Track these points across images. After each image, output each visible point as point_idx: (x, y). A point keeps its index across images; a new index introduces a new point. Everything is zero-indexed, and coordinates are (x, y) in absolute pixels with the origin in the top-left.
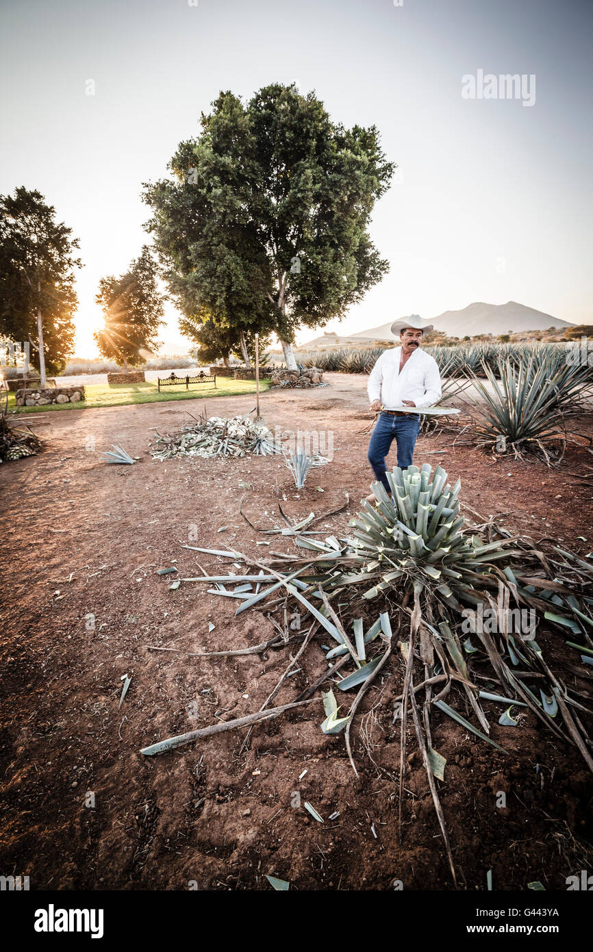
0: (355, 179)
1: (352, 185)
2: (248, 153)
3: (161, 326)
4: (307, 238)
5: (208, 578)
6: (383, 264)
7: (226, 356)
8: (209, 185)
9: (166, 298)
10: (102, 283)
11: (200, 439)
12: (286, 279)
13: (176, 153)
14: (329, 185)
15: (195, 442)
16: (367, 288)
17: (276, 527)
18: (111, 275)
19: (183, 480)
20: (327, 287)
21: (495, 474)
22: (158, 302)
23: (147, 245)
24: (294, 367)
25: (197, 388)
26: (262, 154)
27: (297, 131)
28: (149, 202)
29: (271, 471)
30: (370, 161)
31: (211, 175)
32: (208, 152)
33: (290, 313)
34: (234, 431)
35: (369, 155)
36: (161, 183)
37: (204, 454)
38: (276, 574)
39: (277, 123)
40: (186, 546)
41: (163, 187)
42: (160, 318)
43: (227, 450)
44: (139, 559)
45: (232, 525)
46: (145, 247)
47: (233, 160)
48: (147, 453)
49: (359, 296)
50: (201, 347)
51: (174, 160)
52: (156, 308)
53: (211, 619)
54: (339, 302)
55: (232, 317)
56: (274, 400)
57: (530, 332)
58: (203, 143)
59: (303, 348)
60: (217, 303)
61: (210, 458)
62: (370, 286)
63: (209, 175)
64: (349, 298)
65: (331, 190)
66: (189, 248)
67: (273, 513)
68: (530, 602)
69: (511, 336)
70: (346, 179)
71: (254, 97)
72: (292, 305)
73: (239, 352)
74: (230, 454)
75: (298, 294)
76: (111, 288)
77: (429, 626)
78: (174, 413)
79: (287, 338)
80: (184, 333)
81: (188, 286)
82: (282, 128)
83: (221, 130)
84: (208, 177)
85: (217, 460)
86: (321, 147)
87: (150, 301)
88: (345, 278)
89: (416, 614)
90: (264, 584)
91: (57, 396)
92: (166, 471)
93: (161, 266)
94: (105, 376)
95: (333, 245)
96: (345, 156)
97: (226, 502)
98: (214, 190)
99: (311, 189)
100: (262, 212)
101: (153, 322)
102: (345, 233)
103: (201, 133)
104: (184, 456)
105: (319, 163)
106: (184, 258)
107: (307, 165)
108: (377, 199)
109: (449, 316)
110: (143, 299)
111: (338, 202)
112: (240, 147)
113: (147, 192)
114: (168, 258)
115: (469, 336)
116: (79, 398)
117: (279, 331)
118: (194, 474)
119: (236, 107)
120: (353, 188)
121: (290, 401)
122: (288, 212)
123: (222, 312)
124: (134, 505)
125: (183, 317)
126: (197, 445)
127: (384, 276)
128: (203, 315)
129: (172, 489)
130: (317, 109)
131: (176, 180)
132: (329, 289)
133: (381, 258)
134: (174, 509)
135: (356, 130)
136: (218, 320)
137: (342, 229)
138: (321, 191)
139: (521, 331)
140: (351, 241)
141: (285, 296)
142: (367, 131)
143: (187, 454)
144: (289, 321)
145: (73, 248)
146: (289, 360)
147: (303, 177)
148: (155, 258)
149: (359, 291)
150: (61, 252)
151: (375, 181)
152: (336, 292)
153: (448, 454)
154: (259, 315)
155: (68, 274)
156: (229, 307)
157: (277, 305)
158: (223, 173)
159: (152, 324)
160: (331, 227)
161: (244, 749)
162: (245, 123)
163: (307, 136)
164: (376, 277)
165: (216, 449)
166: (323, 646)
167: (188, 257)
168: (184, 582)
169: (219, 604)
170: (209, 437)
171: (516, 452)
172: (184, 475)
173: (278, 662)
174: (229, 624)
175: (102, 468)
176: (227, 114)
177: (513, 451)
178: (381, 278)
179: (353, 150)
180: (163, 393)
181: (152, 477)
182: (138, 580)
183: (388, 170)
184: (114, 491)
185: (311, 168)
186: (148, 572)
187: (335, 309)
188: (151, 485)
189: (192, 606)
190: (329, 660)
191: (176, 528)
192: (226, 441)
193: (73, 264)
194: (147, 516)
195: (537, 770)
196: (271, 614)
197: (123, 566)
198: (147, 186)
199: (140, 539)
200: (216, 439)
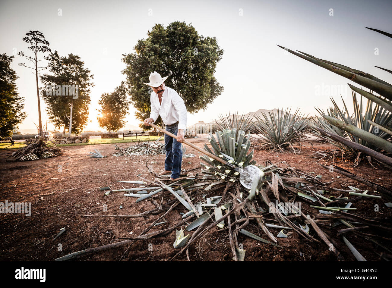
0: (208, 54)
1: (207, 56)
2: (165, 44)
3: (127, 114)
4: (189, 76)
5: (125, 189)
6: (221, 88)
8: (149, 55)
9: (130, 102)
10: (103, 96)
11: (136, 148)
13: (137, 44)
14: (198, 56)
15: (134, 149)
16: (215, 97)
18: (107, 93)
21: (271, 157)
22: (126, 104)
23: (123, 81)
26: (172, 44)
27: (185, 36)
28: (124, 61)
30: (214, 48)
31: (150, 51)
32: (149, 43)
34: (153, 146)
36: (130, 54)
39: (177, 34)
40: (119, 181)
41: (130, 56)
42: (127, 111)
43: (149, 153)
44: (92, 186)
45: (144, 174)
47: (159, 46)
48: (111, 155)
49: (212, 101)
51: (136, 46)
53: (122, 205)
54: (203, 102)
58: (148, 40)
61: (140, 155)
62: (216, 96)
63: (149, 51)
64: (207, 101)
65: (199, 58)
66: (140, 79)
68: (290, 189)
70: (204, 54)
71: (169, 25)
75: (186, 99)
76: (107, 98)
80: (137, 118)
81: (139, 94)
82: (179, 35)
83: (155, 35)
84: (149, 52)
85: (143, 156)
86: (194, 43)
87: (123, 104)
88: (205, 93)
91: (75, 140)
92: (118, 160)
93: (129, 90)
95: (200, 79)
96: (204, 46)
97: (143, 168)
98: (151, 57)
99: (191, 57)
100: (171, 66)
102: (205, 75)
103: (148, 37)
104: (128, 155)
105: (194, 48)
107: (189, 49)
108: (217, 62)
110: (120, 102)
111: (201, 63)
112: (162, 42)
113: (124, 58)
114: (132, 87)
116: (86, 141)
118: (131, 160)
119: (161, 28)
120: (207, 58)
122: (181, 66)
124: (98, 170)
125: (137, 110)
126: (135, 151)
127: (222, 93)
128: (145, 108)
129: (119, 165)
130: (193, 29)
131: (136, 54)
132: (199, 96)
133: (220, 85)
134: (117, 170)
135: (208, 38)
137: (204, 73)
138: (195, 58)
140: (207, 78)
142: (212, 38)
143: (130, 154)
145: (90, 78)
147: (187, 53)
148: (127, 86)
149: (212, 99)
151: (216, 55)
152: (202, 98)
158: (155, 51)
159: (123, 113)
160: (199, 72)
161: (123, 257)
162: (165, 33)
163: (189, 38)
164: (218, 93)
165: (143, 152)
166: (181, 213)
167: (139, 83)
168: (112, 192)
169: (128, 200)
170: (140, 148)
171: (280, 148)
172: (126, 161)
173: (154, 220)
174: (131, 206)
175: (87, 159)
176: (158, 30)
177: (278, 148)
178: (220, 93)
179: (207, 44)
180: (125, 140)
181: (111, 161)
182: (89, 193)
183: (221, 52)
184: (90, 166)
185: (190, 50)
186: (95, 190)
187: (201, 106)
188: (109, 164)
189: (114, 200)
190: (183, 218)
191: (116, 176)
192: (148, 149)
193: (90, 85)
194: (103, 173)
195: (301, 255)
196: (154, 199)
197: (83, 189)
198: (124, 56)
199: (96, 180)
200: (144, 148)
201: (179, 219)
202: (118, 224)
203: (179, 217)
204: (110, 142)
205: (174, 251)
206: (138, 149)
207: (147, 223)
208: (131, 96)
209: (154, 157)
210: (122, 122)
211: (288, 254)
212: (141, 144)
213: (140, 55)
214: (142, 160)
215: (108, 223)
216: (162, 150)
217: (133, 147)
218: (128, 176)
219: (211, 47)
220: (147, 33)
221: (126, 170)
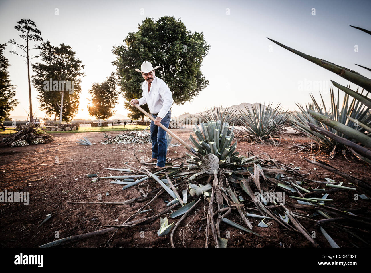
0: (195, 48)
1: (194, 51)
2: (155, 38)
3: (116, 104)
4: (177, 70)
5: (112, 177)
6: (207, 81)
7: (143, 117)
8: (139, 47)
9: (120, 93)
10: (93, 85)
11: (124, 137)
13: (127, 36)
15: (122, 138)
16: (201, 90)
18: (97, 83)
20: (184, 88)
21: (252, 148)
22: (116, 94)
23: (114, 72)
25: (129, 127)
26: (161, 38)
27: (174, 31)
28: (115, 53)
30: (201, 43)
31: (140, 44)
32: (139, 36)
34: (140, 135)
36: (120, 46)
39: (166, 28)
40: (107, 168)
41: (121, 48)
42: (116, 101)
43: (136, 141)
44: (80, 173)
45: (131, 162)
47: (149, 39)
48: (100, 143)
49: (197, 93)
50: (133, 113)
51: (126, 39)
52: (115, 96)
53: (109, 192)
54: (189, 95)
58: (138, 33)
61: (128, 144)
62: (202, 89)
63: (139, 44)
64: (193, 94)
66: (130, 71)
70: (192, 48)
71: (158, 20)
74: (137, 143)
76: (97, 87)
81: (128, 85)
82: (168, 30)
83: (145, 29)
85: (131, 144)
86: (183, 37)
87: (113, 94)
88: (192, 85)
89: (216, 180)
90: (140, 179)
91: (66, 127)
92: (106, 147)
93: (118, 80)
95: (187, 73)
96: (192, 41)
97: (131, 156)
98: (141, 49)
99: (179, 51)
100: (159, 59)
101: (114, 102)
103: (138, 31)
104: (116, 143)
105: (182, 42)
107: (177, 43)
108: (204, 57)
110: (110, 92)
111: (189, 57)
112: (152, 35)
113: (115, 49)
114: (122, 78)
116: (76, 129)
118: (118, 148)
119: (151, 22)
120: (195, 52)
122: (170, 59)
124: (87, 157)
127: (207, 86)
129: (107, 152)
130: (181, 24)
131: (126, 46)
132: (185, 89)
133: (206, 79)
134: (105, 158)
135: (196, 33)
137: (191, 67)
140: (194, 72)
142: (200, 34)
143: (118, 142)
145: (81, 68)
147: (176, 47)
148: (117, 77)
149: (198, 91)
150: (76, 70)
151: (203, 50)
152: (188, 90)
158: (145, 44)
160: (186, 66)
161: (107, 245)
162: (154, 27)
163: (177, 33)
164: (204, 86)
165: (131, 141)
166: (165, 201)
167: (129, 74)
168: (100, 179)
169: (114, 187)
170: (128, 136)
171: (261, 140)
172: (114, 149)
173: (139, 207)
174: (117, 193)
175: (76, 146)
176: (147, 24)
177: (259, 140)
178: (206, 87)
179: (195, 39)
180: (114, 129)
181: (99, 149)
182: (76, 179)
183: (208, 47)
184: (79, 153)
185: (179, 44)
186: (83, 177)
187: (187, 98)
188: (97, 151)
189: (101, 187)
190: (168, 206)
191: (104, 163)
192: (136, 138)
193: (81, 74)
194: (91, 160)
195: (281, 245)
196: (140, 186)
197: (71, 175)
198: (115, 47)
199: (84, 167)
200: (132, 137)
201: (163, 207)
202: (104, 211)
203: (164, 205)
204: (99, 130)
205: (158, 239)
206: (126, 137)
207: (132, 211)
208: (120, 87)
209: (142, 145)
210: (111, 111)
211: (269, 244)
212: (130, 133)
213: (130, 47)
214: (129, 148)
215: (94, 210)
216: (149, 139)
217: (122, 135)
218: (116, 164)
219: (199, 42)
220: (138, 26)
221: (113, 158)
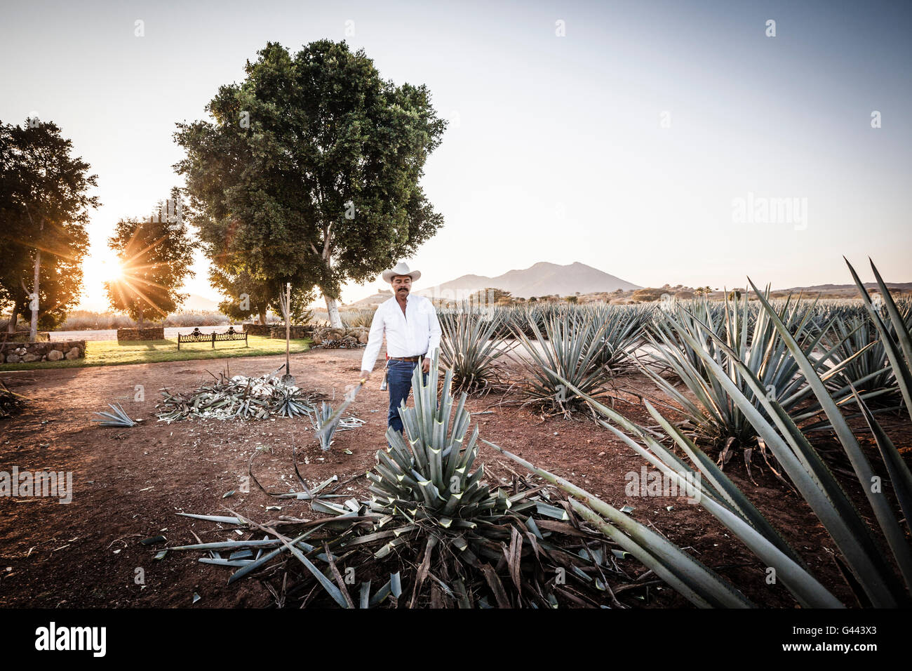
0: (404, 132)
1: (401, 139)
2: (294, 102)
3: (188, 276)
4: (354, 188)
5: (201, 545)
6: (437, 218)
7: (263, 312)
8: (250, 129)
9: (196, 245)
10: (121, 225)
11: (218, 398)
12: (331, 230)
13: (216, 96)
14: (378, 137)
15: (211, 402)
16: (420, 242)
17: (292, 490)
18: (133, 218)
19: (191, 444)
20: (376, 239)
21: (540, 434)
22: (186, 249)
23: (179, 186)
24: (339, 325)
25: (223, 346)
26: (309, 102)
27: (346, 84)
28: (182, 143)
29: (295, 434)
30: (420, 116)
31: (252, 120)
32: (251, 98)
33: (335, 265)
34: (259, 391)
35: (418, 111)
36: (197, 124)
37: (219, 415)
38: (282, 538)
39: (325, 76)
40: (183, 513)
41: (199, 129)
42: (188, 267)
43: (249, 412)
44: (121, 529)
46: (176, 189)
47: (277, 107)
48: (153, 415)
49: (411, 250)
50: (234, 302)
51: (213, 103)
52: (183, 255)
53: (199, 591)
54: (390, 255)
55: (269, 268)
56: (313, 360)
57: (597, 294)
58: (246, 89)
59: (354, 307)
60: (253, 252)
61: (227, 420)
62: (423, 240)
64: (400, 252)
65: (381, 142)
66: (225, 192)
67: (291, 476)
68: (553, 555)
69: (579, 298)
70: (395, 132)
71: (303, 50)
72: (338, 257)
73: (278, 308)
74: (251, 416)
75: (344, 245)
76: (132, 231)
77: (441, 583)
78: (193, 373)
79: (331, 292)
80: (215, 285)
81: (220, 232)
82: (330, 81)
83: (266, 77)
85: (235, 422)
86: (370, 100)
87: (176, 247)
88: (395, 231)
89: (424, 566)
90: (267, 549)
91: (49, 351)
92: (172, 433)
93: (193, 210)
94: (115, 332)
95: (382, 196)
96: (395, 111)
97: (238, 467)
98: (255, 135)
99: (359, 140)
100: (307, 160)
101: (179, 271)
102: (395, 185)
103: (246, 80)
104: (197, 418)
105: (368, 115)
106: (218, 202)
107: (356, 116)
108: (428, 153)
109: (513, 275)
110: (169, 244)
111: (387, 154)
112: (285, 96)
113: (181, 132)
114: (201, 203)
115: (534, 296)
116: (77, 355)
117: (322, 284)
118: (205, 437)
119: (283, 57)
120: (403, 142)
121: (330, 362)
122: (334, 161)
123: (258, 262)
124: (127, 470)
125: (214, 266)
126: (214, 405)
127: (438, 230)
128: (236, 265)
129: (176, 453)
130: (366, 65)
131: (214, 122)
132: (378, 241)
133: (435, 211)
134: (175, 474)
135: (406, 88)
136: (254, 271)
137: (392, 181)
138: (370, 143)
139: (589, 292)
140: (402, 194)
141: (330, 247)
142: (417, 89)
143: (201, 415)
144: (334, 274)
145: (88, 185)
146: (333, 317)
147: (351, 128)
148: (187, 201)
149: (412, 245)
150: (74, 189)
151: (426, 135)
152: (386, 245)
153: (496, 414)
154: (300, 267)
155: (79, 213)
156: (266, 255)
157: (321, 257)
158: (266, 120)
159: (178, 274)
162: (292, 72)
163: (355, 90)
164: (430, 230)
165: (235, 410)
167: (223, 202)
168: (172, 550)
169: (210, 574)
170: (227, 396)
171: (564, 410)
172: (193, 438)
175: (92, 430)
176: (273, 63)
177: (560, 408)
178: (434, 232)
179: (402, 106)
180: (183, 351)
181: (154, 440)
182: (117, 552)
183: (439, 126)
184: (104, 456)
185: (359, 119)
186: (130, 543)
187: (384, 262)
188: (151, 449)
191: (173, 494)
192: (248, 401)
193: (87, 202)
194: (140, 482)
196: (267, 579)
197: (99, 538)
198: (182, 127)
199: (127, 507)
200: (237, 399)
204: (143, 358)
208: (197, 229)
209: (263, 425)
210: (173, 296)
213: (226, 124)
214: (233, 438)
216: (282, 405)
217: (209, 395)
218: (204, 496)
219: (413, 113)
220: (244, 65)
221: (195, 474)
